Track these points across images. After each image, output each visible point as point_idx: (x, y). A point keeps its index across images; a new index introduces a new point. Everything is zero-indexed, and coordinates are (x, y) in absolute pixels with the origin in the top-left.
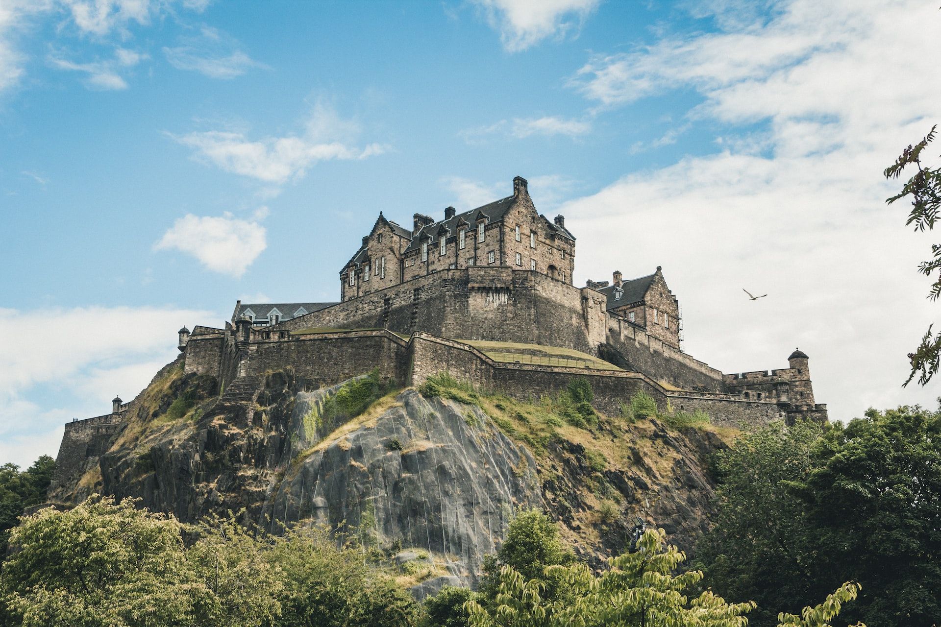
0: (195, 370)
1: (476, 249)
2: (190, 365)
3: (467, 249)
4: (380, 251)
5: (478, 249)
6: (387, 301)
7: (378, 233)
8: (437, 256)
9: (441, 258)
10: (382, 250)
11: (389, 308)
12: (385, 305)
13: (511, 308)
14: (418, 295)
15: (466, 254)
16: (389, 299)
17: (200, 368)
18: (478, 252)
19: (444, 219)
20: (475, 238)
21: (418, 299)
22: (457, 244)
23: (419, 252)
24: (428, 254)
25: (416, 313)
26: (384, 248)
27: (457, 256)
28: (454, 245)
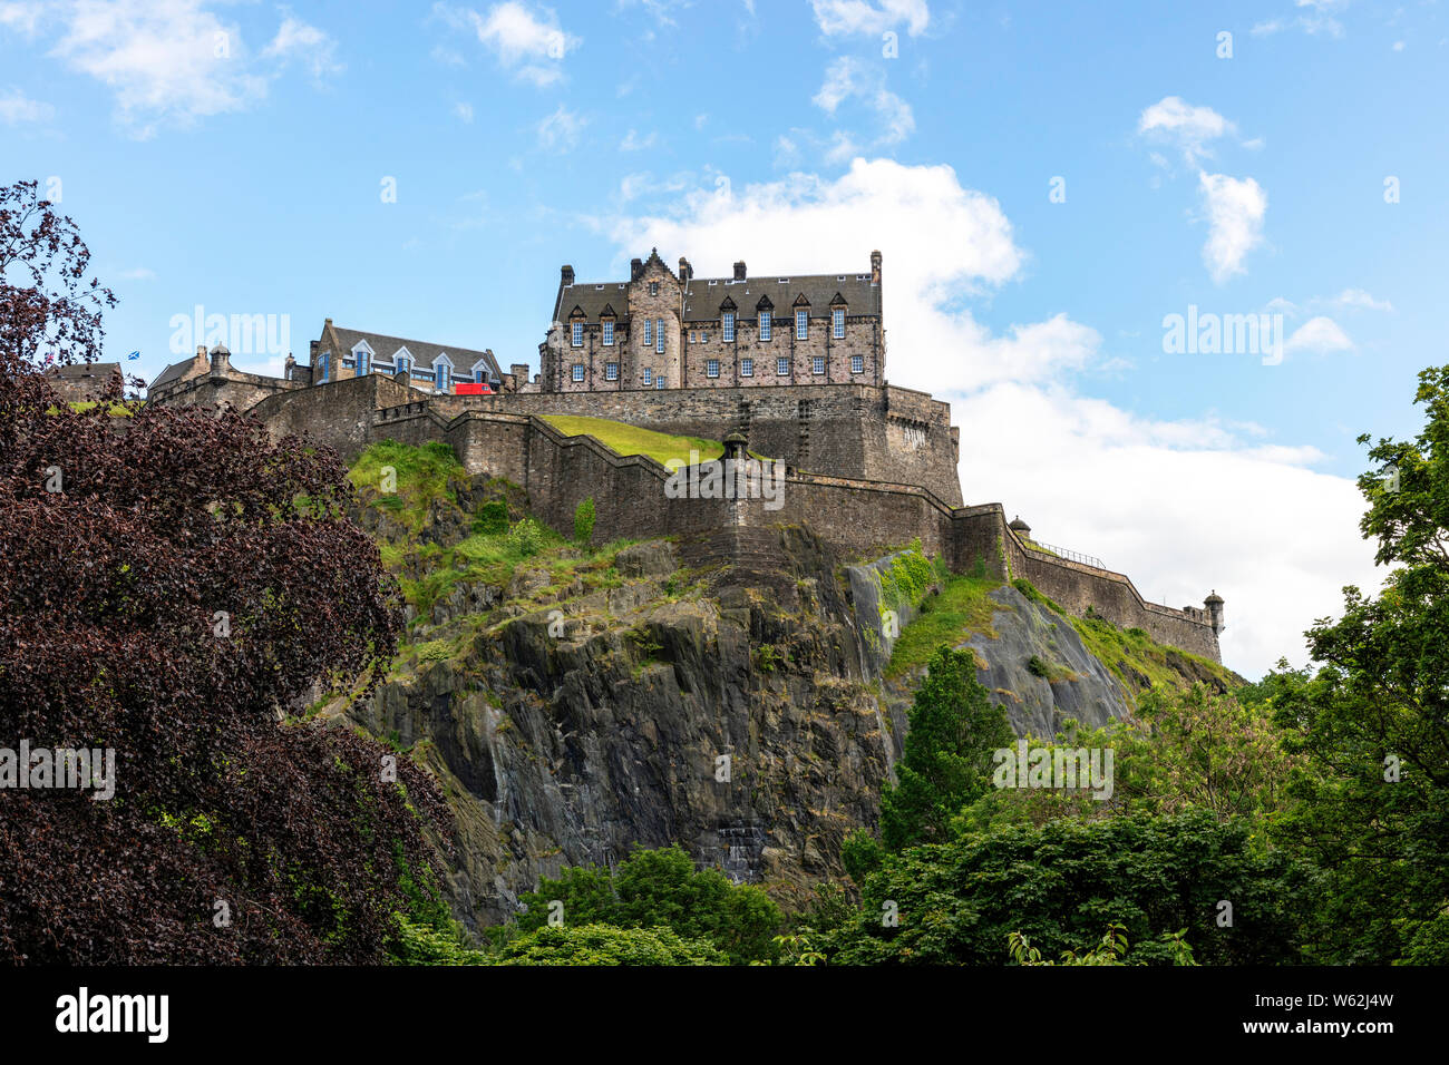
0: (486, 468)
1: (829, 346)
2: (476, 460)
3: (811, 343)
4: (655, 309)
5: (833, 346)
6: (744, 407)
7: (651, 281)
8: (753, 340)
9: (762, 345)
10: (658, 309)
11: (748, 418)
12: (741, 412)
13: (929, 453)
14: (807, 410)
15: (808, 349)
16: (747, 405)
17: (494, 468)
18: (833, 352)
19: (733, 276)
20: (828, 330)
21: (807, 416)
22: (792, 330)
23: (719, 326)
24: (736, 333)
25: (807, 437)
26: (663, 306)
27: (793, 348)
28: (787, 329)
